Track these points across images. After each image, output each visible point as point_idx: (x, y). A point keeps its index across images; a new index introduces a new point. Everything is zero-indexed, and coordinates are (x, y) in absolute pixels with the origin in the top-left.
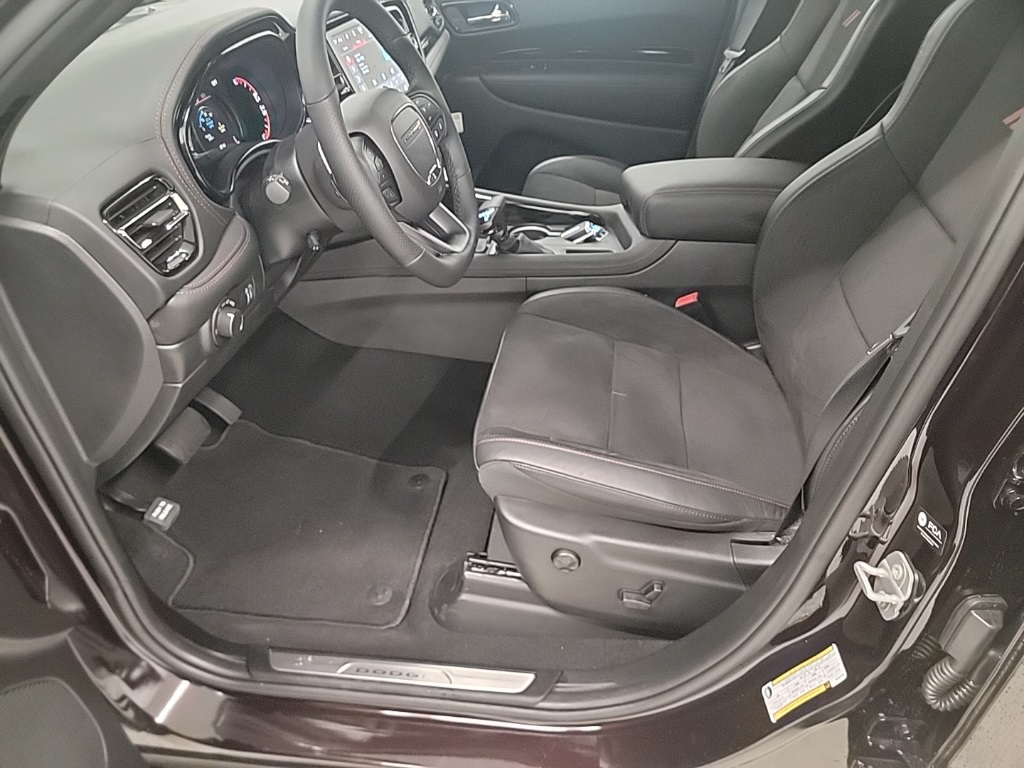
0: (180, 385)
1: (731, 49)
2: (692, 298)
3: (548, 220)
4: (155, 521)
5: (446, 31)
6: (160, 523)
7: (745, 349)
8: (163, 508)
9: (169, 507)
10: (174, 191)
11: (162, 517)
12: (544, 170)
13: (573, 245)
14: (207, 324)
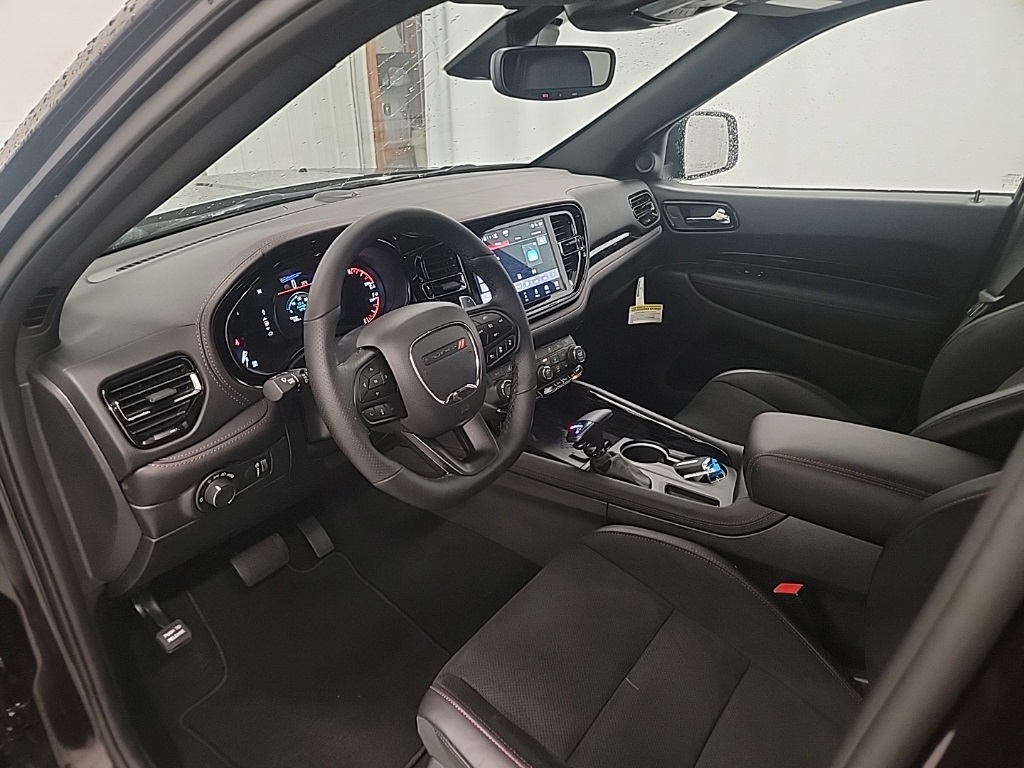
0: (154, 541)
1: (988, 292)
2: (794, 589)
3: (675, 444)
4: (163, 641)
5: (660, 227)
6: (166, 645)
7: (851, 681)
8: (177, 631)
9: (182, 632)
10: (195, 371)
11: (170, 640)
12: (726, 379)
13: (681, 482)
14: (190, 492)
